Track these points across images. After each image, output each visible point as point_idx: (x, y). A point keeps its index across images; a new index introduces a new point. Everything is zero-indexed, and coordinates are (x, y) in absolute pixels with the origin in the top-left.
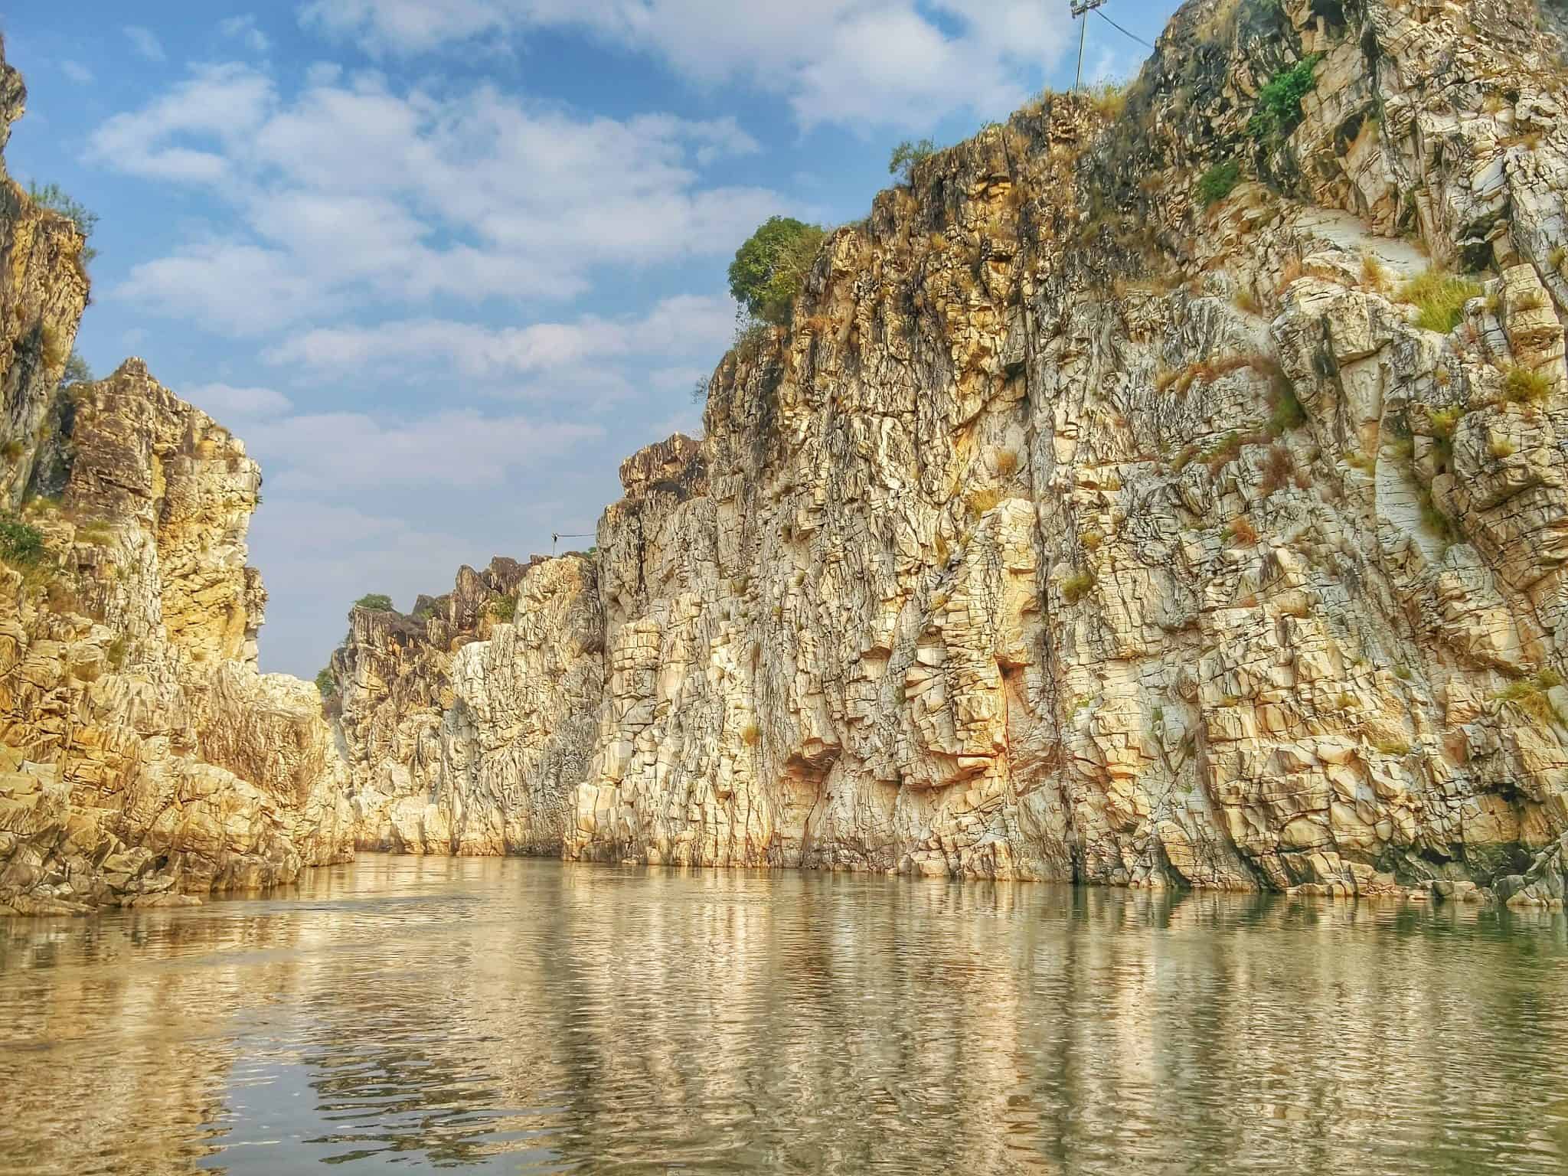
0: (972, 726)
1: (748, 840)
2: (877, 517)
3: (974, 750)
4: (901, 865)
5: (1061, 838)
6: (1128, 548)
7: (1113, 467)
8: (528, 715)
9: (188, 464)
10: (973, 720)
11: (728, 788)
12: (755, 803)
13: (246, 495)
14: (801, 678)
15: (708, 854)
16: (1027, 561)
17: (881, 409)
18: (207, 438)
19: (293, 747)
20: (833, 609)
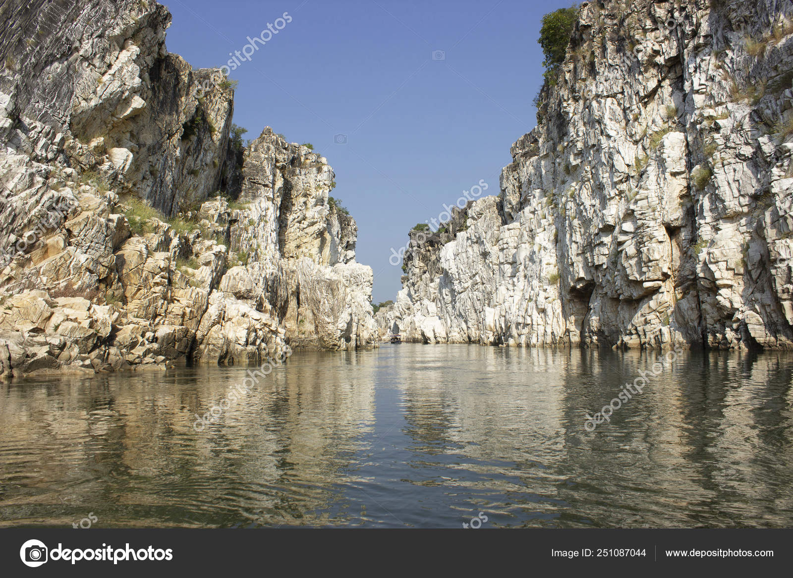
0: (650, 264)
1: (553, 333)
2: (605, 153)
3: (652, 277)
4: (619, 342)
5: (696, 324)
6: (732, 151)
7: (724, 106)
8: (474, 276)
9: (298, 171)
10: (650, 261)
11: (543, 307)
12: (556, 314)
13: (326, 182)
14: (574, 246)
15: (534, 341)
16: (681, 166)
17: (605, 94)
18: (307, 159)
19: (330, 296)
20: (588, 207)
